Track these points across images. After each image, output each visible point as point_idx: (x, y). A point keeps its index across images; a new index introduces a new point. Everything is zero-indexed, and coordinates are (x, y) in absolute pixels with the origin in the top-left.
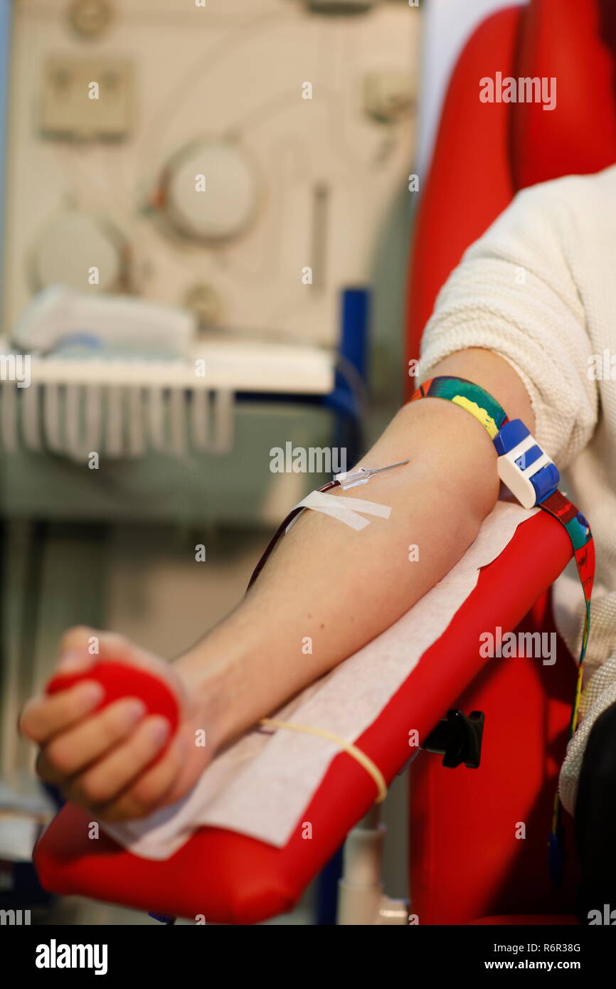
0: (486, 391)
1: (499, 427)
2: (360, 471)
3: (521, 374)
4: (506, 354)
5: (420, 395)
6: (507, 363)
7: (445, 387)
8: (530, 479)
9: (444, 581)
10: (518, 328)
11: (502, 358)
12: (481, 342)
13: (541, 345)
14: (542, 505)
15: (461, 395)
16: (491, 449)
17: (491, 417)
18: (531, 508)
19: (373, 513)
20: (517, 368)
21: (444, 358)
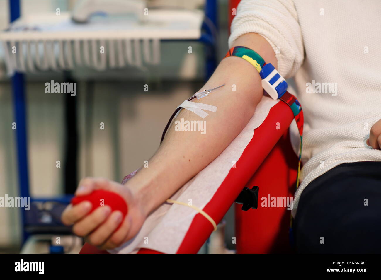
0: (256, 52)
1: (262, 67)
2: (205, 91)
3: (271, 43)
4: (264, 35)
5: (229, 55)
6: (265, 39)
7: (240, 51)
8: (275, 88)
9: (240, 135)
10: (269, 24)
11: (262, 37)
12: (254, 31)
13: (278, 31)
14: (280, 98)
15: (246, 55)
16: (259, 77)
17: (259, 63)
18: (276, 100)
19: (210, 110)
20: (269, 41)
21: (239, 37)
